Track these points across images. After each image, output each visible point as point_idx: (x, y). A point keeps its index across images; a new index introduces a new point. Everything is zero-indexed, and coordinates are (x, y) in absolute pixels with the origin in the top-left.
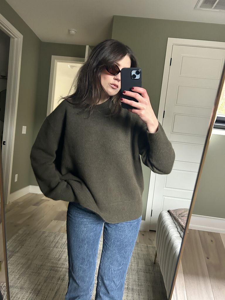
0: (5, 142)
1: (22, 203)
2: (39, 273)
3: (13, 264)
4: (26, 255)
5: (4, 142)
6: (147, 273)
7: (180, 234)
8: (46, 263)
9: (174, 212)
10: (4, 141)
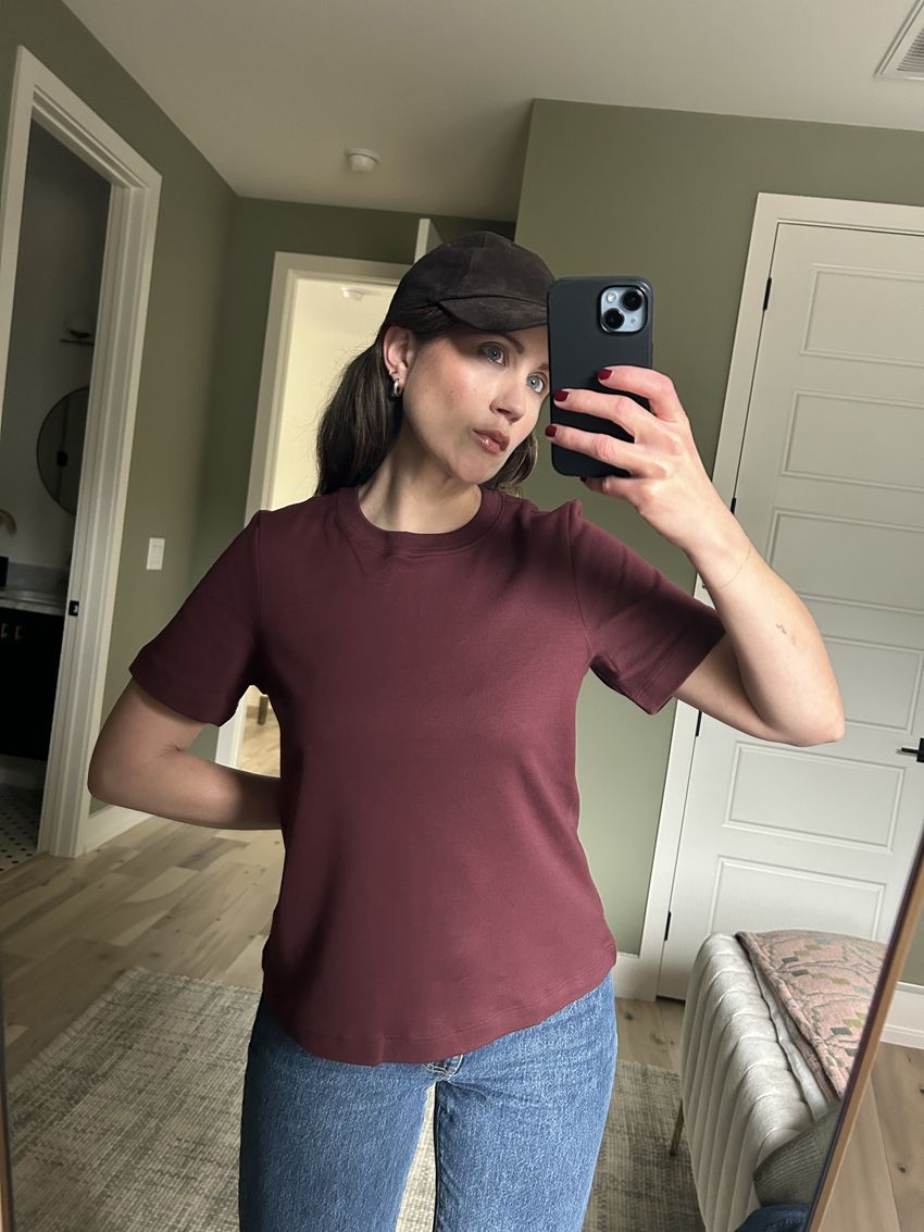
0: (77, 603)
1: (135, 853)
2: (188, 1178)
3: (84, 1131)
4: (140, 1092)
5: (74, 604)
6: (639, 1196)
7: (785, 1055)
8: (218, 1131)
9: (761, 947)
10: (75, 599)
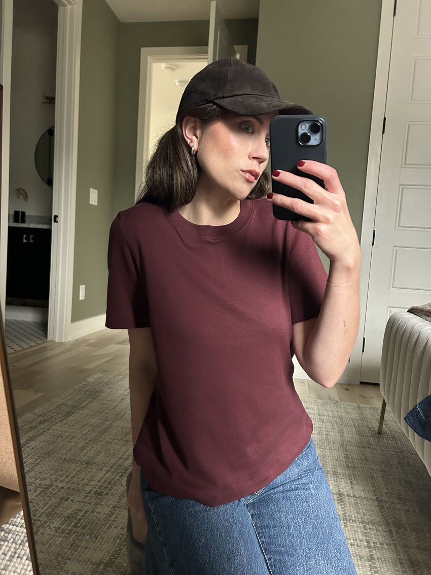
5: (56, 217)
6: (364, 447)
10: (56, 214)
